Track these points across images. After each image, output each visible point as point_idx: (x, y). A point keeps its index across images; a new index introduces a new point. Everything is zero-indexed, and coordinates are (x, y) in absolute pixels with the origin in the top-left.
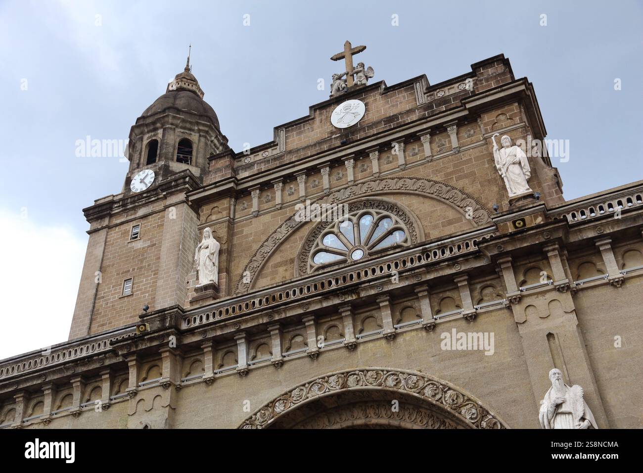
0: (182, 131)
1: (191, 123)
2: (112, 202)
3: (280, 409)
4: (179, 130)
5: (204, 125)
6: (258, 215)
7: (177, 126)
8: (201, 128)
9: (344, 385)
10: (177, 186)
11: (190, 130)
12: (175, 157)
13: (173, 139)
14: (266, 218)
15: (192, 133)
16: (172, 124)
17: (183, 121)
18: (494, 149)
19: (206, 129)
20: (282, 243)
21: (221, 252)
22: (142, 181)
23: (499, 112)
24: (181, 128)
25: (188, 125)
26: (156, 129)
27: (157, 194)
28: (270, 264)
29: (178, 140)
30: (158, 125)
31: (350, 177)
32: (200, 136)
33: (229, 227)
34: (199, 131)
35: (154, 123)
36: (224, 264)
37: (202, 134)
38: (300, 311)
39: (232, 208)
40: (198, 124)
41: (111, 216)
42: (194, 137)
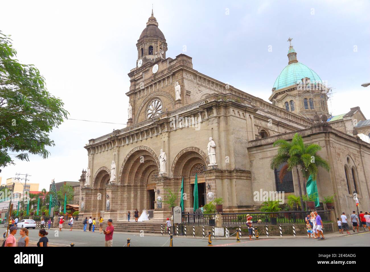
0: (149, 43)
1: (151, 40)
2: (134, 71)
3: (132, 152)
4: (148, 43)
5: (155, 39)
6: (139, 99)
7: (147, 42)
8: (154, 41)
9: (140, 149)
10: (147, 66)
11: (151, 42)
12: (148, 53)
13: (146, 47)
14: (140, 100)
15: (152, 43)
16: (146, 42)
17: (149, 40)
18: (175, 86)
19: (156, 40)
20: (143, 107)
21: (132, 109)
22: (140, 63)
23: (178, 73)
24: (149, 42)
25: (150, 41)
26: (142, 44)
27: (143, 68)
28: (141, 112)
29: (148, 47)
30: (142, 43)
31: (154, 90)
32: (155, 43)
33: (134, 103)
34: (154, 42)
35: (141, 42)
36: (133, 113)
37: (155, 42)
38: (133, 133)
39: (135, 97)
40: (153, 40)
41: (134, 75)
42: (153, 44)
